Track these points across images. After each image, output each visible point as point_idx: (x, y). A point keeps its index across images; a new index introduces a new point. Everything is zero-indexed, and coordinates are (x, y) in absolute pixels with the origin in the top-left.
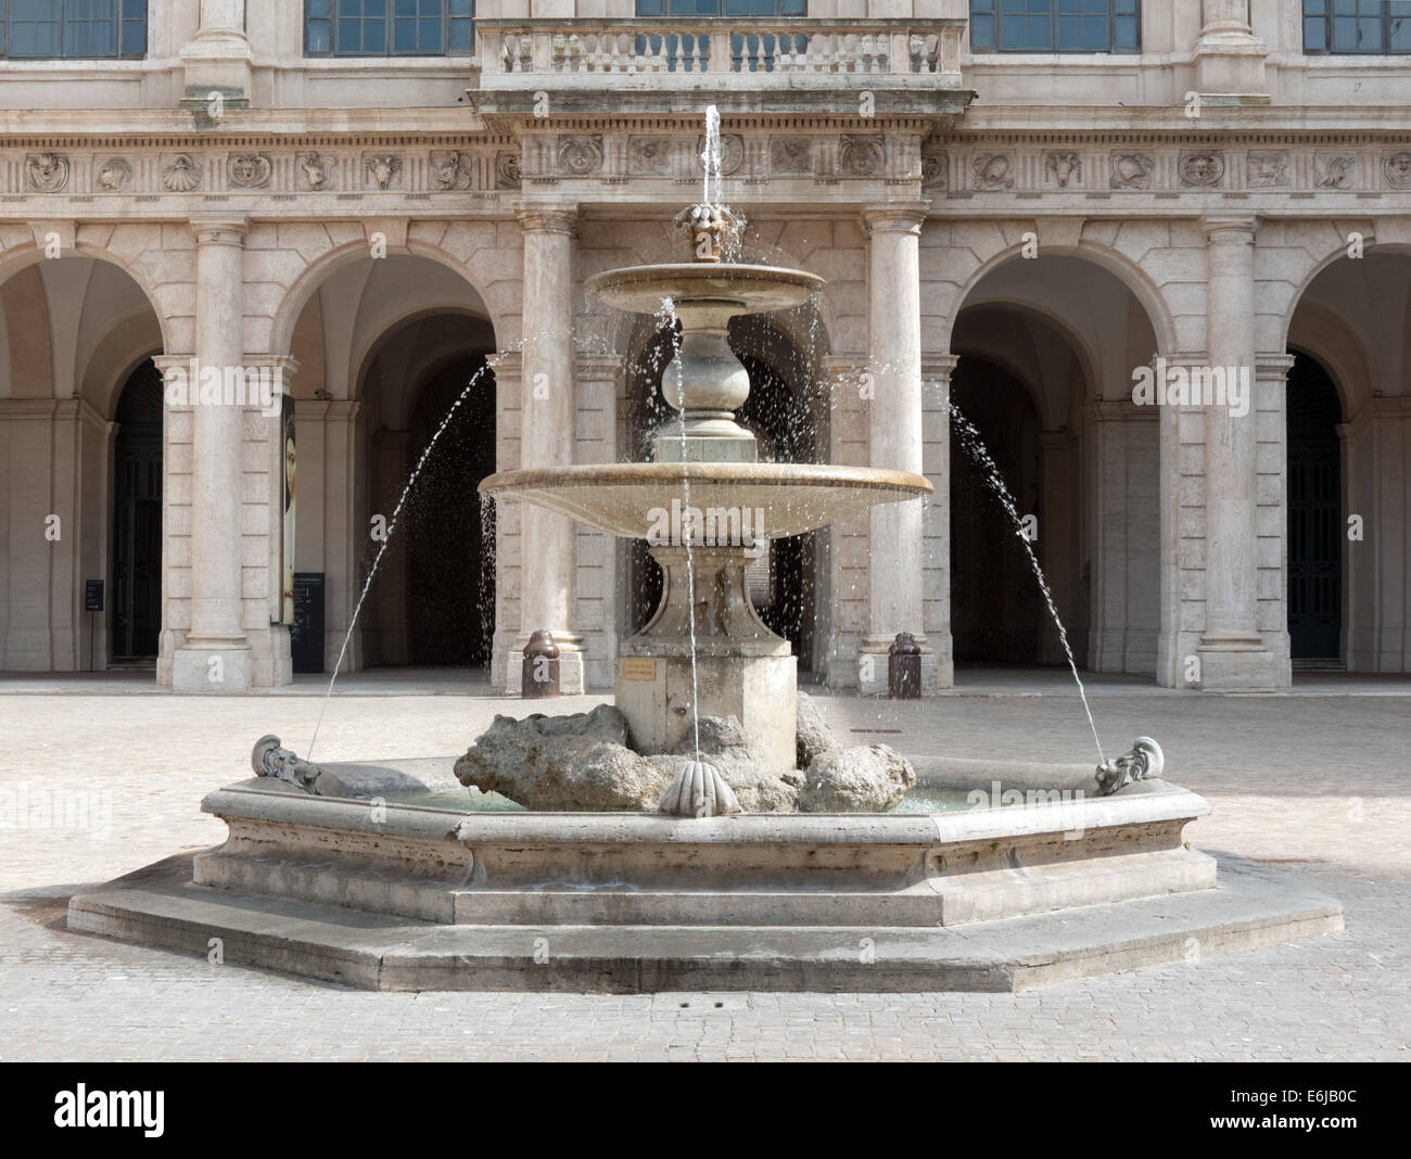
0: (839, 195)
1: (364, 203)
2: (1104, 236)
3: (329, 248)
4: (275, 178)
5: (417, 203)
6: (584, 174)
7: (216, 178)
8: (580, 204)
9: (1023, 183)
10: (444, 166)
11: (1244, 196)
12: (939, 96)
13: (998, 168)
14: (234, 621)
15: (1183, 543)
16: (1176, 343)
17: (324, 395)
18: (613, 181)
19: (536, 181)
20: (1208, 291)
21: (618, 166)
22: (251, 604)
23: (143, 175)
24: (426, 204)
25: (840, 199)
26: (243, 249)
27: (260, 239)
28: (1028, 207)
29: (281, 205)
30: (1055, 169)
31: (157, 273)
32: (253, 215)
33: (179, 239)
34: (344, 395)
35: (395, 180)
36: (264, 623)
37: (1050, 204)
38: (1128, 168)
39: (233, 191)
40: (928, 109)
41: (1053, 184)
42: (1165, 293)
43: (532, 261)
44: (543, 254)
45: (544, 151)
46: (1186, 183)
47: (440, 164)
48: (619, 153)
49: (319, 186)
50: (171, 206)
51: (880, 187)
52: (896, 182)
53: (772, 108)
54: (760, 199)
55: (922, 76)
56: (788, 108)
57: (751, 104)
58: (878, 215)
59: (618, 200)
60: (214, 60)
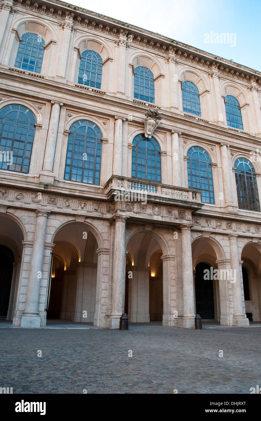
1: (77, 211)
2: (213, 236)
3: (67, 221)
4: (58, 203)
5: (89, 213)
6: (130, 211)
7: (44, 201)
8: (130, 217)
9: (202, 225)
10: (96, 206)
11: (236, 231)
12: (199, 204)
13: (198, 221)
14: (37, 309)
15: (229, 296)
16: (225, 257)
18: (136, 213)
19: (121, 211)
20: (230, 248)
21: (137, 210)
22: (41, 304)
23: (27, 198)
24: (91, 214)
25: (177, 222)
26: (47, 218)
27: (52, 217)
28: (203, 229)
29: (59, 209)
30: (207, 222)
31: (26, 221)
32: (52, 211)
33: (33, 214)
35: (85, 207)
36: (43, 310)
37: (206, 229)
38: (219, 224)
39: (48, 205)
40: (196, 207)
41: (207, 225)
42: (223, 248)
43: (119, 227)
44: (121, 226)
45: (123, 205)
46: (227, 228)
47: (95, 206)
48: (137, 207)
49: (68, 206)
50: (33, 206)
51: (185, 221)
52: (188, 220)
53: (169, 202)
54: (164, 220)
55: (194, 201)
56: (172, 203)
57: (166, 201)
58: (185, 226)
59: (137, 217)
60: (48, 176)
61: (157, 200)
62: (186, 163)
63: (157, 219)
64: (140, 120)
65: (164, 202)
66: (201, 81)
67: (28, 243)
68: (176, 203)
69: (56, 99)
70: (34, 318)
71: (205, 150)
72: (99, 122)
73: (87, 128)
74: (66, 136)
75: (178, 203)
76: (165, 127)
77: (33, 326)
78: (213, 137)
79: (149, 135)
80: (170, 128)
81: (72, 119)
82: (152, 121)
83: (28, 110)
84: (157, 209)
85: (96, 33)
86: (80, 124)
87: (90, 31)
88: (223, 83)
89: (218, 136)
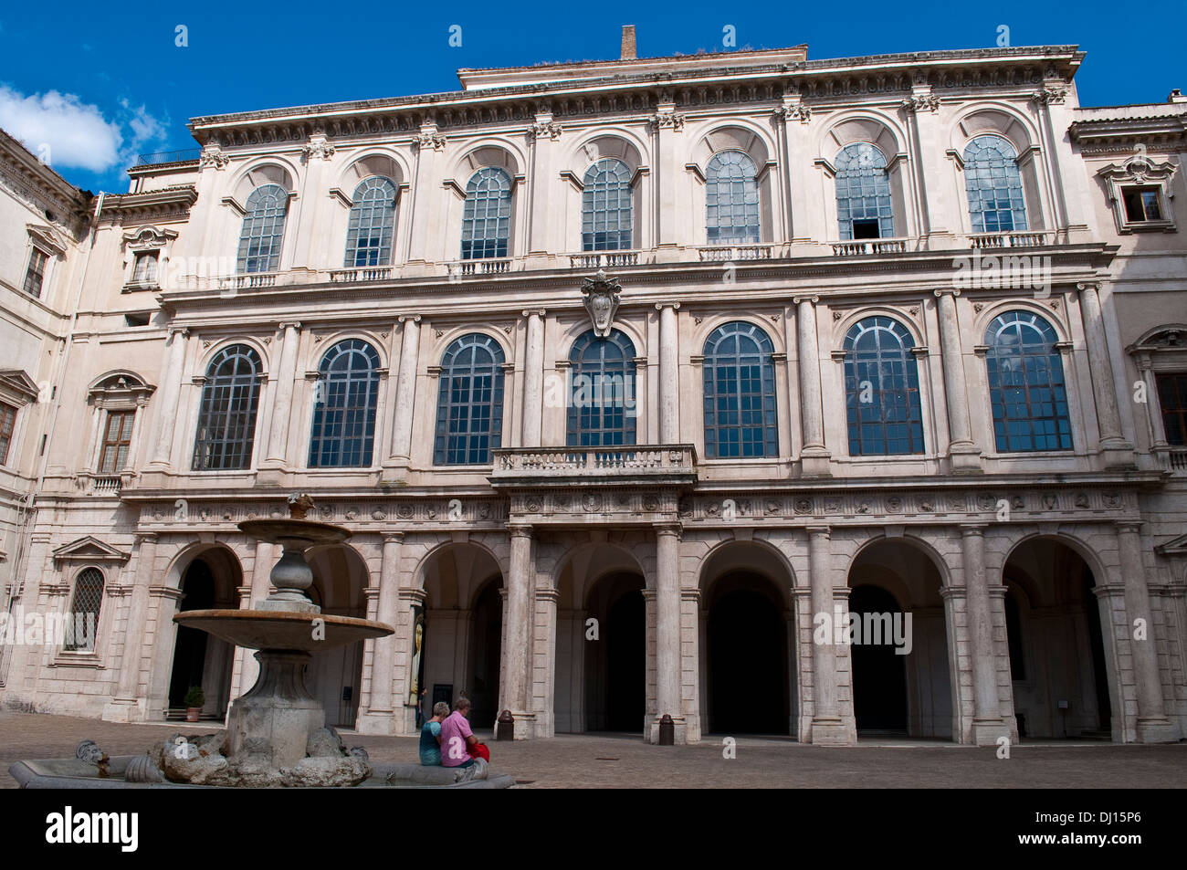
0: (641, 519)
1: (451, 525)
3: (435, 545)
4: (415, 515)
5: (472, 525)
6: (535, 512)
7: (392, 515)
8: (533, 525)
10: (483, 510)
11: (824, 518)
12: (682, 477)
13: (714, 508)
14: (388, 704)
16: (797, 582)
17: (458, 608)
18: (547, 515)
19: (516, 515)
20: (810, 559)
21: (549, 508)
22: (396, 696)
23: (364, 514)
24: (476, 525)
25: (642, 521)
26: (402, 545)
27: (409, 540)
28: (729, 524)
29: (417, 526)
30: (740, 508)
31: (368, 555)
32: (406, 530)
33: (377, 540)
34: (465, 608)
36: (401, 705)
37: (739, 523)
38: (771, 507)
39: (399, 520)
40: (677, 482)
41: (739, 514)
42: (792, 561)
43: (515, 549)
45: (520, 503)
46: (798, 512)
47: (481, 509)
48: (550, 504)
49: (433, 518)
50: (374, 527)
51: (659, 515)
52: (666, 514)
53: (612, 483)
54: (608, 522)
55: (675, 468)
56: (618, 483)
57: (603, 481)
58: (660, 528)
59: (549, 522)
60: (395, 467)
61: (582, 484)
62: (699, 371)
63: (592, 522)
64: (579, 304)
65: (600, 484)
66: (757, 140)
67: (372, 592)
68: (626, 483)
69: (408, 311)
70: (378, 719)
71: (755, 325)
72: (496, 332)
73: (474, 349)
74: (434, 377)
75: (631, 483)
76: (640, 302)
77: (377, 732)
78: (771, 289)
79: (604, 330)
80: (650, 300)
81: (443, 341)
82: (601, 301)
83: (366, 346)
84: (592, 501)
85: (487, 130)
86: (461, 344)
87: (473, 131)
88: (822, 122)
89: (787, 283)
